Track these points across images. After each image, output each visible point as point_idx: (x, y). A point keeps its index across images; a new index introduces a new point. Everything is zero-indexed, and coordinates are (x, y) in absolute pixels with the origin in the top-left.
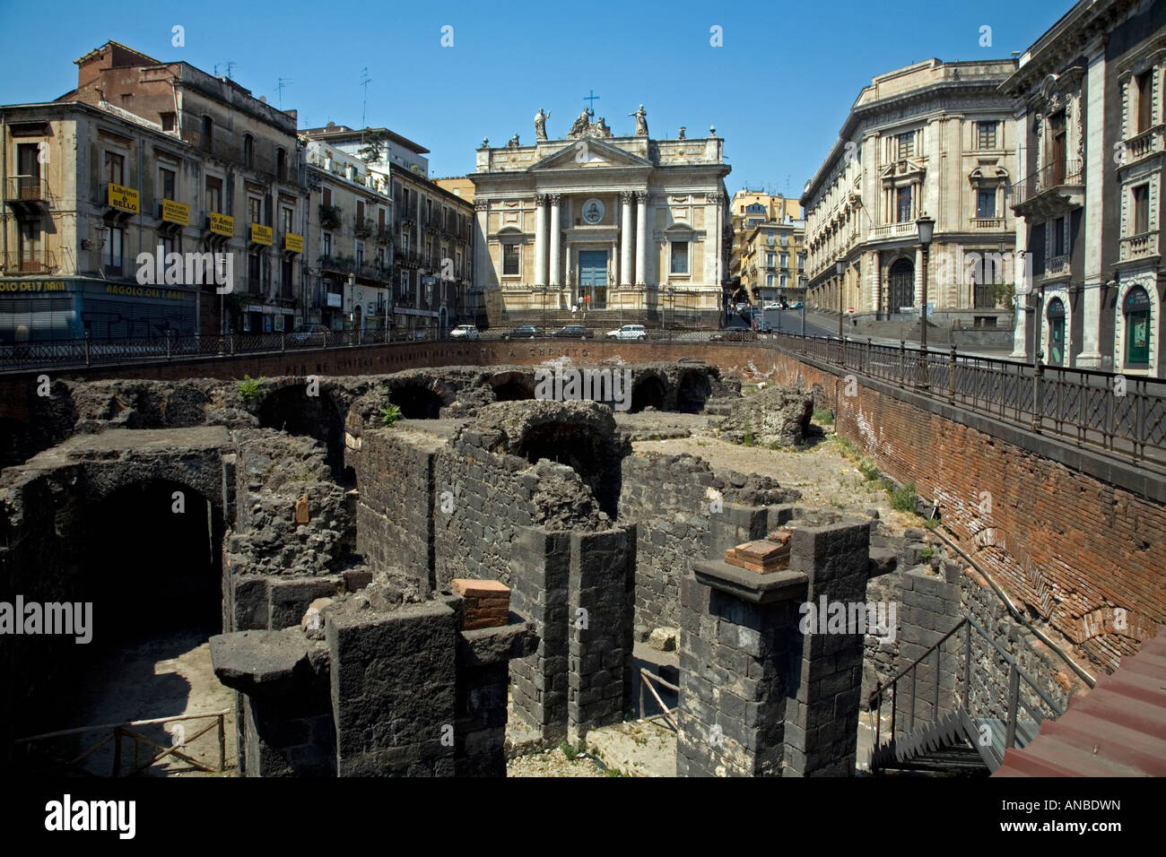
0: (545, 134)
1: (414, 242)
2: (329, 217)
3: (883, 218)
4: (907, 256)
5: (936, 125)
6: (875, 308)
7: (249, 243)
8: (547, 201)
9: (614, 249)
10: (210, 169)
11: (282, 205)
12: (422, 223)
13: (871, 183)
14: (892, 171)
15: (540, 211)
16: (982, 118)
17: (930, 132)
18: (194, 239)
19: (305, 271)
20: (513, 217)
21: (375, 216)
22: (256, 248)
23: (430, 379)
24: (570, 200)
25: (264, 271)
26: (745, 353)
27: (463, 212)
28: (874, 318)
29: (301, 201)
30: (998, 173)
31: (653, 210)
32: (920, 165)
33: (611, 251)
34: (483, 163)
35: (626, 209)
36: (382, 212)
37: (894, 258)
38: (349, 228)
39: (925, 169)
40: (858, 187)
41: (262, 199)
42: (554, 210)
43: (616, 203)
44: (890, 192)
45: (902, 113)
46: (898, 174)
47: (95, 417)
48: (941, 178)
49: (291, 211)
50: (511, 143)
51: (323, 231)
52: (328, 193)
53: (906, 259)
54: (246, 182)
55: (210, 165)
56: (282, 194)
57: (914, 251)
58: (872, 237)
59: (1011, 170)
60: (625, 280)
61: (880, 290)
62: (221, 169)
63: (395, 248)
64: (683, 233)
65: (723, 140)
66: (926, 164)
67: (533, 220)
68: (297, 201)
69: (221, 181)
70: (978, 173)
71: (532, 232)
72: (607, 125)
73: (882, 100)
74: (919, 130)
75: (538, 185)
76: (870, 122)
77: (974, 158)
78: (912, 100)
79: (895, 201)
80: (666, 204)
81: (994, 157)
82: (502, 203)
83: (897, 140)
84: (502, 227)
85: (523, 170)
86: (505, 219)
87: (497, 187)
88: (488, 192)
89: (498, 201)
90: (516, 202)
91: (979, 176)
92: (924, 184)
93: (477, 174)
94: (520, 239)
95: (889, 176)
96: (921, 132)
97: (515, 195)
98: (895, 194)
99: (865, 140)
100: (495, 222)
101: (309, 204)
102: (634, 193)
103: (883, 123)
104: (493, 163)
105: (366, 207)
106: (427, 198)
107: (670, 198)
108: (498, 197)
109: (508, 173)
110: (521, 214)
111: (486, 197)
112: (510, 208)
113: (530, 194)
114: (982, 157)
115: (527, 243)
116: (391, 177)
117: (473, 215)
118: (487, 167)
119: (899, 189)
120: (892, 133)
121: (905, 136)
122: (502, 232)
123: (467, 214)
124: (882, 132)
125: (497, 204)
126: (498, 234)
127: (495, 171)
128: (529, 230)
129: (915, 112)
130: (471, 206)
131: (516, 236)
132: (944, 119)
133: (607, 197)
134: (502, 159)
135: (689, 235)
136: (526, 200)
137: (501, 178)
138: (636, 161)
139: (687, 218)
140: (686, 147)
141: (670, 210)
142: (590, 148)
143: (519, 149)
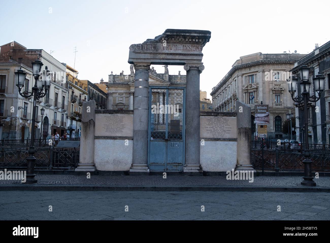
3: (245, 102)
4: (253, 114)
5: (261, 73)
8: (134, 95)
13: (240, 91)
14: (247, 87)
15: (132, 97)
17: (259, 75)
19: (67, 117)
20: (121, 99)
21: (84, 98)
27: (104, 97)
30: (281, 89)
31: (170, 98)
32: (256, 86)
34: (111, 80)
35: (161, 97)
38: (78, 103)
39: (258, 87)
40: (235, 92)
43: (157, 96)
45: (250, 69)
46: (249, 88)
48: (263, 90)
49: (64, 97)
50: (121, 74)
51: (71, 104)
52: (73, 91)
54: (55, 87)
56: (62, 91)
59: (285, 88)
60: (161, 121)
64: (180, 106)
66: (258, 85)
67: (128, 100)
68: (66, 93)
70: (275, 88)
71: (128, 104)
73: (243, 64)
74: (255, 75)
75: (131, 89)
76: (239, 71)
77: (273, 84)
78: (253, 65)
79: (248, 96)
80: (175, 96)
81: (279, 84)
82: (118, 94)
83: (248, 77)
84: (117, 102)
85: (125, 83)
86: (118, 99)
87: (116, 88)
88: (112, 90)
89: (116, 93)
90: (122, 94)
91: (275, 90)
92: (257, 92)
93: (109, 84)
94: (124, 106)
95: (246, 89)
96: (256, 75)
97: (122, 91)
98: (248, 95)
99: (238, 77)
100: (115, 100)
101: (69, 95)
102: (164, 92)
103: (244, 72)
104: (114, 80)
105: (82, 95)
106: (96, 92)
107: (176, 94)
108: (116, 92)
109: (120, 84)
110: (124, 98)
111: (112, 92)
112: (120, 96)
113: (128, 91)
114: (276, 84)
115: (126, 108)
116: (88, 85)
117: (107, 98)
118: (112, 81)
119: (249, 93)
120: (247, 75)
121: (251, 76)
122: (117, 104)
123: (105, 97)
124: (243, 74)
125: (116, 94)
126: (116, 104)
127: (115, 83)
128: (127, 104)
129: (254, 69)
130: (107, 95)
131: (122, 105)
132: (263, 71)
133: (155, 94)
134: (118, 79)
135: (182, 107)
136: (126, 93)
137: (117, 85)
138: (165, 82)
139: (181, 101)
140: (181, 78)
141: (175, 98)
142: (149, 77)
143: (124, 76)
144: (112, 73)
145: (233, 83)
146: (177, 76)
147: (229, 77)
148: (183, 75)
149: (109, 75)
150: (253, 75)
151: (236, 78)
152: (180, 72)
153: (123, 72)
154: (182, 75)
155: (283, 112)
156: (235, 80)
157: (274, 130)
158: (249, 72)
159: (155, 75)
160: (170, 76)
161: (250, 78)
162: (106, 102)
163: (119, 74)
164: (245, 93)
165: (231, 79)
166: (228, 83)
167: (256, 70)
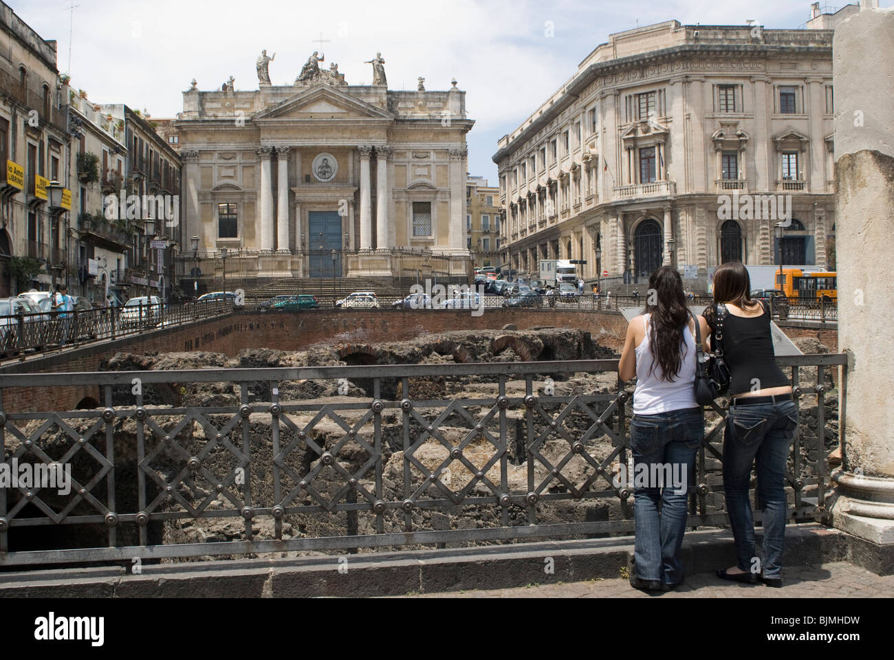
3: (626, 179)
4: (653, 217)
5: (679, 87)
6: (621, 270)
7: (30, 198)
8: (274, 155)
9: (351, 209)
11: (52, 153)
13: (612, 142)
14: (634, 131)
15: (265, 167)
16: (722, 81)
17: (672, 93)
19: (68, 233)
20: (230, 172)
21: (115, 168)
22: (35, 204)
24: (298, 156)
25: (39, 231)
28: (621, 281)
30: (739, 136)
31: (392, 166)
32: (663, 126)
34: (191, 108)
35: (365, 166)
36: (119, 162)
37: (639, 220)
38: (99, 181)
39: (669, 130)
40: (593, 146)
41: (37, 144)
42: (283, 165)
43: (350, 159)
44: (632, 152)
45: (642, 73)
46: (640, 134)
48: (686, 139)
49: (57, 160)
50: (225, 87)
51: (80, 185)
52: (81, 140)
53: (652, 220)
54: (25, 124)
56: (51, 140)
57: (662, 213)
58: (616, 198)
59: (751, 133)
60: (365, 244)
61: (627, 253)
62: (8, 109)
64: (426, 192)
65: (465, 93)
66: (669, 125)
67: (253, 176)
68: (62, 148)
69: (8, 122)
70: (721, 135)
71: (255, 190)
72: (340, 72)
73: (623, 59)
74: (660, 91)
75: (262, 136)
76: (608, 81)
77: (717, 120)
78: (654, 59)
79: (638, 160)
80: (406, 160)
81: (734, 120)
82: (216, 155)
83: (637, 99)
84: (216, 182)
86: (219, 174)
87: (210, 136)
88: (198, 143)
89: (211, 152)
90: (233, 154)
91: (722, 138)
92: (667, 146)
93: (186, 121)
94: (238, 197)
95: (632, 136)
96: (663, 92)
97: (232, 146)
98: (638, 155)
99: (602, 98)
100: (207, 177)
101: (70, 152)
102: (373, 147)
103: (622, 82)
104: (203, 109)
105: (109, 158)
106: (150, 147)
107: (411, 154)
108: (211, 148)
109: (221, 121)
110: (239, 168)
111: (196, 147)
112: (225, 161)
113: (251, 145)
114: (724, 120)
115: (246, 201)
116: (126, 123)
117: (181, 168)
118: (197, 114)
119: (640, 149)
120: (631, 93)
121: (645, 96)
122: (217, 189)
123: (176, 168)
124: (620, 90)
125: (209, 156)
126: (211, 190)
127: (207, 118)
128: (248, 187)
129: (656, 72)
130: (179, 158)
131: (233, 194)
132: (686, 81)
133: (340, 152)
134: (215, 105)
135: (432, 196)
136: (245, 152)
137: (214, 126)
138: (375, 114)
139: (429, 176)
140: (426, 100)
141: (410, 167)
142: (323, 96)
143: (235, 94)
144: (194, 84)
145: (584, 121)
146: (412, 93)
147: (568, 99)
148: (433, 93)
149: (184, 93)
150: (654, 92)
151: (597, 104)
152: (422, 80)
153: (232, 81)
154: (428, 93)
156: (589, 108)
158: (638, 83)
159: (341, 89)
160: (389, 93)
161: (642, 101)
162: (178, 183)
163: (221, 90)
164: (629, 150)
165: (572, 107)
166: (560, 121)
167: (662, 78)
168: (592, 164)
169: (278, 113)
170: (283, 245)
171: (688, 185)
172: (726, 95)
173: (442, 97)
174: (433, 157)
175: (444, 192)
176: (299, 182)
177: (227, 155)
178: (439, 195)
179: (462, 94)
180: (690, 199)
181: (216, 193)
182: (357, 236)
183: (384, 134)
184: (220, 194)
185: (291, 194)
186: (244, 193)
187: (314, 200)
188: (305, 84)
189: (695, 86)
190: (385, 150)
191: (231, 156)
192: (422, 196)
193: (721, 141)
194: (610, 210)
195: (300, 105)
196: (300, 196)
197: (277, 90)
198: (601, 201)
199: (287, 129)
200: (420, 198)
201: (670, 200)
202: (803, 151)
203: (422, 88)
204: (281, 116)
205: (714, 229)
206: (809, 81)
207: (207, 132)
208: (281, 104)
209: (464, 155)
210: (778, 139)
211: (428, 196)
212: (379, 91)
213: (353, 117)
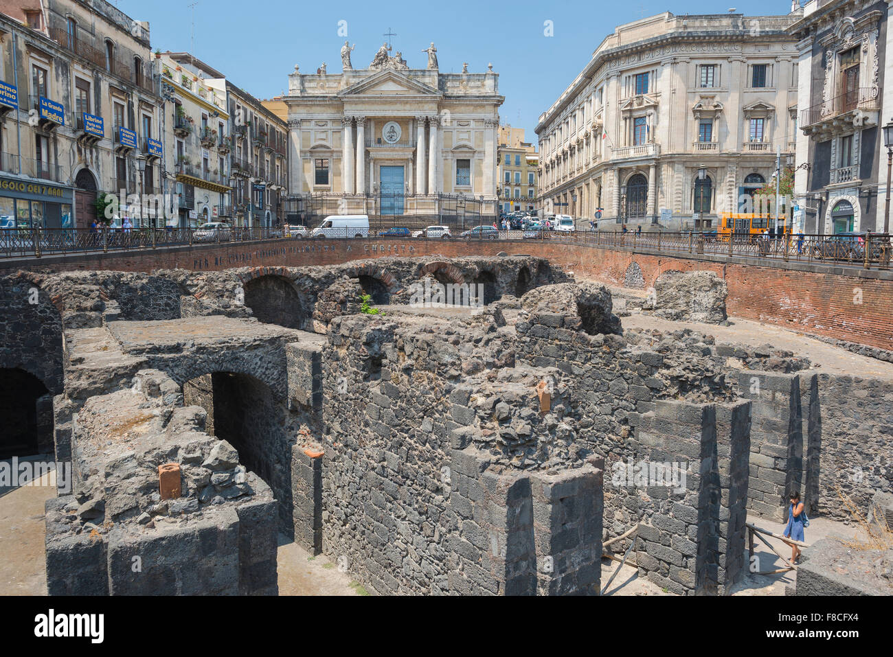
0: (350, 65)
1: (246, 154)
2: (182, 127)
3: (622, 142)
4: (641, 172)
5: (668, 67)
6: (615, 213)
7: (117, 145)
8: (354, 123)
9: (411, 164)
10: (78, 71)
11: (142, 112)
12: (251, 136)
13: (613, 113)
14: (631, 104)
15: (347, 132)
16: (704, 62)
17: (662, 73)
18: (68, 138)
19: (164, 175)
20: (323, 136)
21: (216, 127)
22: (122, 151)
23: (377, 269)
24: (372, 124)
25: (130, 173)
26: (545, 249)
27: (279, 129)
28: (614, 221)
29: (157, 110)
30: (715, 107)
31: (442, 132)
32: (654, 99)
33: (407, 166)
34: (295, 88)
35: (421, 130)
36: (221, 126)
37: (631, 174)
38: (197, 137)
39: (658, 103)
40: (599, 117)
41: (125, 104)
42: (360, 130)
43: (411, 126)
44: (628, 121)
45: (640, 57)
46: (635, 107)
47: (85, 309)
48: (671, 110)
49: (149, 118)
50: (319, 71)
51: (176, 139)
52: (178, 105)
53: (641, 174)
54: (111, 86)
55: (78, 67)
56: (141, 101)
57: (649, 167)
58: (614, 157)
59: (725, 104)
60: (420, 190)
61: (620, 199)
62: (88, 72)
63: (232, 157)
64: (466, 152)
65: (499, 76)
66: (658, 98)
67: (340, 139)
68: (154, 109)
69: (89, 83)
70: (700, 106)
71: (341, 149)
72: (404, 59)
73: (624, 46)
74: (653, 71)
75: (345, 108)
76: (613, 64)
77: (697, 94)
78: (649, 45)
79: (632, 127)
80: (453, 128)
81: (712, 94)
83: (635, 78)
84: (313, 144)
85: (330, 95)
86: (315, 137)
87: (308, 108)
88: (300, 113)
89: (309, 121)
90: (325, 122)
91: (701, 109)
92: (657, 115)
93: (291, 97)
94: (329, 154)
95: (629, 108)
96: (655, 74)
97: (325, 116)
98: (633, 124)
99: (608, 79)
100: (306, 139)
101: (164, 113)
102: (427, 117)
103: (623, 65)
104: (304, 88)
105: (209, 119)
106: (254, 115)
107: (456, 123)
108: (309, 117)
109: (318, 97)
110: (330, 133)
111: (298, 117)
112: (319, 127)
113: (338, 116)
114: (703, 94)
115: (335, 158)
116: (228, 94)
117: (288, 133)
118: (299, 92)
119: (635, 119)
120: (630, 74)
121: (641, 76)
122: (314, 148)
123: (284, 132)
124: (622, 72)
125: (308, 123)
126: (309, 149)
127: (306, 95)
128: (336, 147)
129: (651, 55)
130: (286, 125)
131: (325, 152)
132: (674, 62)
133: (404, 121)
134: (312, 85)
135: (471, 155)
136: (334, 121)
137: (312, 101)
138: (429, 91)
139: (469, 140)
140: (469, 81)
141: (455, 132)
142: (390, 78)
143: (327, 76)
144: (297, 68)
145: (595, 98)
147: (585, 81)
148: (474, 75)
149: (290, 75)
150: (648, 72)
151: (604, 84)
152: (466, 65)
153: (325, 66)
155: (717, 165)
156: (598, 88)
157: (693, 208)
158: (636, 65)
160: (439, 75)
161: (638, 81)
162: (286, 144)
164: (625, 119)
165: (587, 88)
166: (579, 99)
167: (655, 60)
168: (598, 130)
169: (356, 91)
170: (360, 190)
171: (670, 146)
172: (707, 73)
173: (481, 77)
174: (472, 124)
175: (480, 152)
176: (373, 144)
177: (321, 123)
178: (476, 154)
179: (495, 76)
180: (671, 158)
181: (313, 151)
182: (414, 185)
183: (435, 106)
184: (316, 152)
185: (367, 153)
186: (332, 152)
187: (383, 157)
188: (377, 68)
189: (682, 66)
190: (436, 120)
191: (323, 124)
192: (463, 155)
193: (700, 111)
194: (608, 166)
195: (374, 84)
196: (372, 154)
197: (356, 73)
198: (603, 160)
199: (363, 103)
200: (462, 156)
201: (655, 159)
202: (768, 119)
203: (466, 71)
204: (359, 93)
205: (689, 182)
206: (779, 59)
207: (306, 105)
208: (359, 83)
209: (496, 124)
210: (749, 109)
211: (467, 155)
212: (432, 73)
213: (412, 93)
